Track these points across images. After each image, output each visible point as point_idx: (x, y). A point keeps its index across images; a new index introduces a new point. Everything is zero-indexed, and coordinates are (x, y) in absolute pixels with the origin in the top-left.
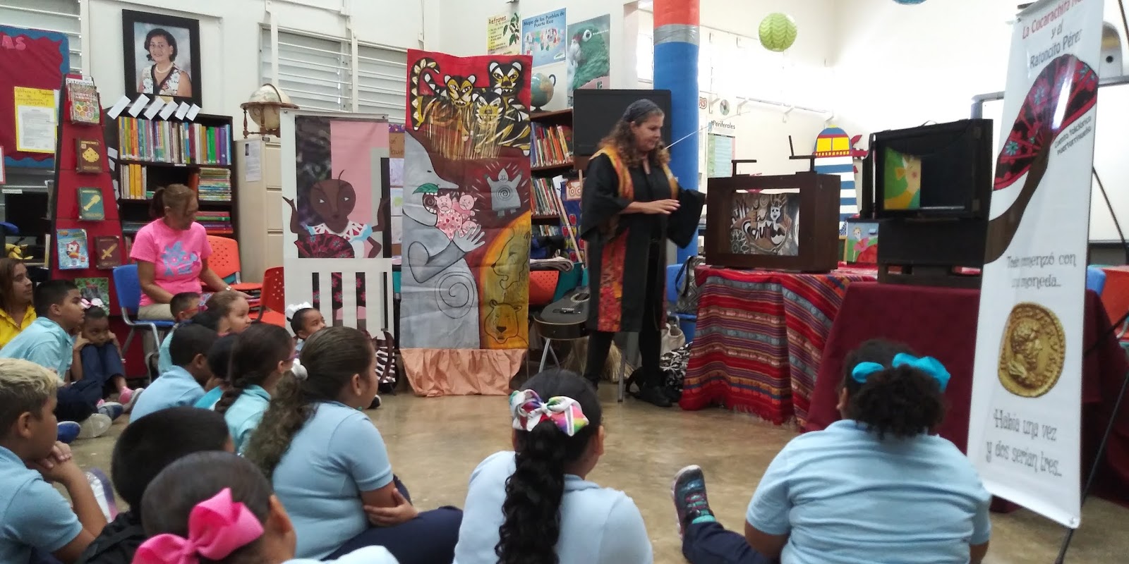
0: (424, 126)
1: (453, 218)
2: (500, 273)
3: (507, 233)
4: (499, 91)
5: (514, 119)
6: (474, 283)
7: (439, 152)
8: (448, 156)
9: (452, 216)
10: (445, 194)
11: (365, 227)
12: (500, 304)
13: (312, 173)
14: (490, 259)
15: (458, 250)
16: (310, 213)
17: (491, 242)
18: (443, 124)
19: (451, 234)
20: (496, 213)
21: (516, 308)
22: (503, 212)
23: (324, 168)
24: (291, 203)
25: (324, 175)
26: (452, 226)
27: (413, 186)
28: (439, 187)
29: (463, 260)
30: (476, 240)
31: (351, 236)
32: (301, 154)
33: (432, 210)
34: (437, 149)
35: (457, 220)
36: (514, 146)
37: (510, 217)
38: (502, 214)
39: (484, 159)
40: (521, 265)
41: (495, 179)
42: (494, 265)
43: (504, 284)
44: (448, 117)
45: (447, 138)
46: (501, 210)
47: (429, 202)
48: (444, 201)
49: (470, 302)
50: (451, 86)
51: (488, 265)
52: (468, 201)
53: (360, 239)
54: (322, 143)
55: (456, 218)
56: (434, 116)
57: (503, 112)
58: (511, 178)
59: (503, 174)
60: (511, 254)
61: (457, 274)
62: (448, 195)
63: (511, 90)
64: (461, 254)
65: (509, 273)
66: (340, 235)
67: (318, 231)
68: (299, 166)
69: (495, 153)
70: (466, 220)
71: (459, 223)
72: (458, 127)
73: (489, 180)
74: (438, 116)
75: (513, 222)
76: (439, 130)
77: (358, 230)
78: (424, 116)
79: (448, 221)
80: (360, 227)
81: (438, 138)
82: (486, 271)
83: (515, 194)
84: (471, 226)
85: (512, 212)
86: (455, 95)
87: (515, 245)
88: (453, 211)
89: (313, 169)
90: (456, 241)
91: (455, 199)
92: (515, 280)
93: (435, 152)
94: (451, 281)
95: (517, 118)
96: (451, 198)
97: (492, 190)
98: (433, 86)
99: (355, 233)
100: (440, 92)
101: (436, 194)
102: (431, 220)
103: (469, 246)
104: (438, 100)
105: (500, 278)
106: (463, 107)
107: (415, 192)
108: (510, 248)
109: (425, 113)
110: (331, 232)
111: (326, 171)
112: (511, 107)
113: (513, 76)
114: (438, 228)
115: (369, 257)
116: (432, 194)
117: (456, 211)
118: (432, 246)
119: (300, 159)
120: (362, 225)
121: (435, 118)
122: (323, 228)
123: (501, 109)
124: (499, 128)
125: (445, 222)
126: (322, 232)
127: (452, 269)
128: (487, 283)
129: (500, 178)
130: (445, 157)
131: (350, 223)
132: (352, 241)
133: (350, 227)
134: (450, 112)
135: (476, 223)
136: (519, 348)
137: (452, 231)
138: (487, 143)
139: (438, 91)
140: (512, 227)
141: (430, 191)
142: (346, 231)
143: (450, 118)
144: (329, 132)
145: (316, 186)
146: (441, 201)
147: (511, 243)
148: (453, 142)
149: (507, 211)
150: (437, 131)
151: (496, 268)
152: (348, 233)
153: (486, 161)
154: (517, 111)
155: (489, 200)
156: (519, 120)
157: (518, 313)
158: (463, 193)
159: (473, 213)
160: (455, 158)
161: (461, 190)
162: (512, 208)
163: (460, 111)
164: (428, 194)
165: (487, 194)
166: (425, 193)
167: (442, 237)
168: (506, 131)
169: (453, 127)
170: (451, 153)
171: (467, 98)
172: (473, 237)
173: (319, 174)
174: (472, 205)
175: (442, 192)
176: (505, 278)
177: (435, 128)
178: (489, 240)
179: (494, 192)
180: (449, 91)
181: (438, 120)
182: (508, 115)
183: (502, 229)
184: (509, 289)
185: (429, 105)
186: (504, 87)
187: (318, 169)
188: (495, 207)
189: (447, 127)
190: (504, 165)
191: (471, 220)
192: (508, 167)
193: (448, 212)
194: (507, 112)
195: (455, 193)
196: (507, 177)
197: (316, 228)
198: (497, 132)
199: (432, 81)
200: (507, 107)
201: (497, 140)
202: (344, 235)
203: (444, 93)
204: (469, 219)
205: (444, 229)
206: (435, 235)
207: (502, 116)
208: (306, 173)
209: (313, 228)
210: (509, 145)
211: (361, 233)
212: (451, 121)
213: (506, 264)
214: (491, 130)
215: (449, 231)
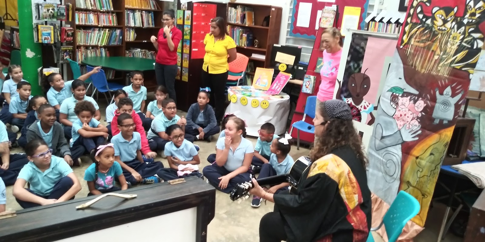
0: (406, 46)
1: (405, 115)
2: (419, 165)
3: (435, 137)
4: (465, 21)
5: (470, 46)
6: (400, 164)
7: (412, 66)
8: (419, 69)
9: (405, 113)
10: (407, 96)
11: (370, 106)
12: (413, 187)
13: (352, 68)
14: (416, 152)
15: (401, 138)
16: (347, 90)
17: (423, 139)
18: (422, 45)
19: (400, 125)
20: (434, 119)
21: (423, 195)
22: (439, 120)
23: (359, 65)
24: (340, 83)
25: (358, 70)
26: (403, 120)
27: (388, 86)
28: (405, 91)
29: (400, 146)
30: (414, 135)
31: (362, 109)
32: (350, 56)
33: (394, 106)
34: (411, 63)
35: (408, 117)
36: (463, 69)
37: (442, 126)
38: (437, 122)
39: (440, 76)
40: (434, 166)
41: (441, 94)
42: (417, 158)
43: (419, 173)
44: (427, 40)
45: (422, 55)
46: (438, 118)
47: (394, 99)
48: (404, 101)
49: (395, 176)
50: (437, 16)
51: (414, 156)
52: (421, 104)
53: (367, 112)
54: (361, 50)
55: (407, 115)
56: (416, 38)
57: (462, 39)
58: (453, 96)
59: (448, 90)
60: (431, 154)
61: (392, 153)
62: (409, 97)
63: (474, 21)
64: (401, 142)
65: (424, 167)
66: (357, 107)
67: (348, 102)
68: (348, 62)
69: (448, 73)
70: (414, 119)
71: (409, 120)
72: (433, 48)
73: (437, 93)
74: (420, 38)
75: (442, 131)
76: (417, 49)
77: (366, 107)
78: (408, 38)
79: (401, 115)
80: (368, 105)
81: (414, 55)
82: (411, 160)
83: (452, 109)
84: (415, 124)
85: (445, 122)
86: (439, 22)
87: (436, 148)
88: (407, 110)
89: (354, 65)
90: (403, 131)
91: (412, 102)
92: (426, 175)
93: (409, 65)
94: (388, 156)
95: (472, 45)
96: (410, 100)
97: (437, 101)
98: (421, 16)
99: (365, 108)
100: (426, 20)
101: (400, 95)
102: (391, 112)
103: (408, 138)
104: (423, 27)
105: (418, 168)
106: (443, 32)
107: (388, 91)
108: (433, 150)
109: (409, 36)
110: (353, 104)
111: (359, 68)
112: (469, 35)
113: (480, 8)
114: (394, 118)
115: (368, 124)
116: (397, 94)
117: (409, 110)
118: (387, 129)
119: (349, 59)
120: (369, 104)
121: (417, 40)
122: (350, 100)
123: (462, 37)
124: (457, 52)
125: (399, 116)
126: (349, 103)
127: (391, 149)
128: (409, 168)
129: (445, 92)
130: (417, 69)
131: (364, 101)
132: (362, 112)
133: (363, 104)
134: (430, 36)
135: (419, 123)
136: (417, 224)
137: (402, 123)
138: (446, 63)
139: (424, 20)
140: (440, 134)
141: (397, 92)
142: (361, 105)
143: (428, 41)
144: (366, 44)
145: (353, 75)
146: (402, 100)
147: (436, 146)
148: (425, 60)
149: (441, 121)
150: (415, 50)
151: (418, 160)
152: (361, 107)
153: (440, 78)
154: (475, 39)
155: (432, 108)
156: (475, 47)
157: (423, 199)
158: (420, 99)
159: (420, 115)
160: (423, 71)
161: (419, 96)
162: (446, 119)
163: (440, 36)
164: (394, 94)
165: (433, 104)
166: (393, 93)
167: (395, 126)
168: (460, 56)
169: (429, 48)
170: (422, 67)
171: (448, 25)
172: (413, 132)
173: (355, 69)
174: (421, 109)
175: (406, 94)
176: (421, 170)
177: (414, 47)
178: (422, 137)
179: (438, 103)
180: (434, 19)
181: (418, 42)
182: (466, 42)
183: (434, 133)
184: (421, 179)
185: (413, 30)
186: (470, 18)
187: (356, 65)
188: (434, 115)
189: (424, 48)
190: (451, 82)
191: (417, 120)
192: (453, 86)
193: (404, 110)
194: (465, 40)
195: (414, 97)
196: (450, 94)
197: (347, 100)
198: (454, 56)
199: (421, 12)
200: (467, 34)
201: (452, 62)
202: (359, 107)
203: (429, 22)
204: (416, 118)
205: (398, 120)
206: (391, 123)
207: (461, 43)
208: (350, 67)
209: (346, 99)
210: (458, 67)
211: (368, 108)
212: (429, 43)
213: (425, 160)
214: (451, 53)
215: (399, 123)
